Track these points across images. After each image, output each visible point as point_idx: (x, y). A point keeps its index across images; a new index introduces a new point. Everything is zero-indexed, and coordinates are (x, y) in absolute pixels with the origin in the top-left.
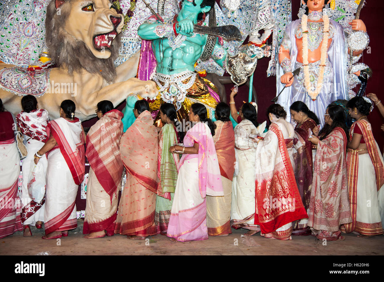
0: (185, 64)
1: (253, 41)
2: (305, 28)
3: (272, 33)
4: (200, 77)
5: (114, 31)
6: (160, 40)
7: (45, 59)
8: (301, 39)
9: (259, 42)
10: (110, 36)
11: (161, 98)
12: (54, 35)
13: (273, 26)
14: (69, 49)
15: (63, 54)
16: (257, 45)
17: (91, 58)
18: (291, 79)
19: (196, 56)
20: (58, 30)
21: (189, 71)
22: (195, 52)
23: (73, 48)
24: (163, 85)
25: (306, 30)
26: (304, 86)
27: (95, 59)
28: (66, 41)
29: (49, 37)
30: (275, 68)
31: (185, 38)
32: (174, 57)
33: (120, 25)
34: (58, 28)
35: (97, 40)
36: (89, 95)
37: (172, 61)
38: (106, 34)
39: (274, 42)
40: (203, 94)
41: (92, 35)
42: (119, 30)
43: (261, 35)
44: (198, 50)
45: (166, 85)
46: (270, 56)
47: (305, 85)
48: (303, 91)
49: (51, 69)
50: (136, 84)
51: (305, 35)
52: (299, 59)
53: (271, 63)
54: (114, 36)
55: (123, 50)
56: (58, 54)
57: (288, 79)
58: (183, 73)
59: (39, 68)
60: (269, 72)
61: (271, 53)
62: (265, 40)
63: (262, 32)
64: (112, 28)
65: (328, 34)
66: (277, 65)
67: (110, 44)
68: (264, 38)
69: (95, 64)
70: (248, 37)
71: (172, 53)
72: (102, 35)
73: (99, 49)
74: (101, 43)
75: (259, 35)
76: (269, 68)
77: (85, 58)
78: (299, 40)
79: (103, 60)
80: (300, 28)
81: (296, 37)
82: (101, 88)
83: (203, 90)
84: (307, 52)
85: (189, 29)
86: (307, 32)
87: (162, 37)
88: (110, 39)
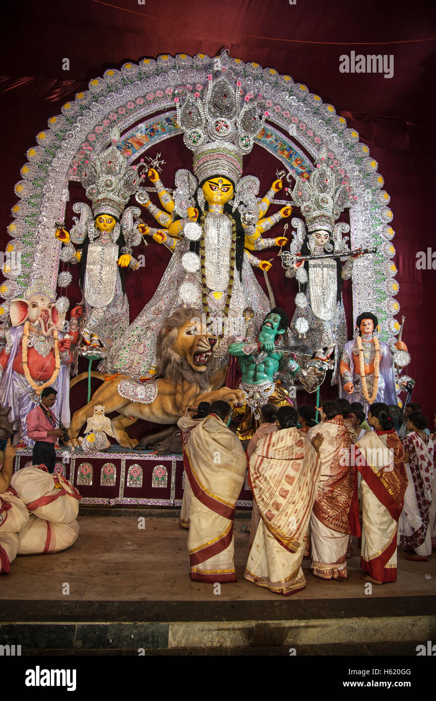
0: (265, 376)
1: (320, 357)
2: (361, 347)
3: (334, 350)
4: (278, 385)
5: (211, 350)
6: (246, 357)
7: (152, 372)
8: (358, 355)
9: (324, 357)
10: (208, 354)
11: (247, 404)
12: (163, 353)
13: (334, 345)
14: (175, 365)
15: (169, 367)
16: (323, 360)
17: (191, 372)
18: (352, 388)
19: (275, 369)
20: (167, 350)
21: (269, 382)
22: (275, 366)
23: (178, 364)
24: (248, 393)
25: (362, 348)
26: (363, 394)
27: (194, 372)
28: (173, 359)
29: (159, 355)
30: (337, 378)
31: (266, 355)
32: (258, 370)
33: (216, 345)
34: (167, 348)
35: (196, 357)
36: (189, 400)
37: (255, 374)
38: (204, 352)
39: (336, 358)
40: (281, 401)
41: (193, 353)
42: (214, 349)
43: (325, 352)
44: (276, 364)
45: (251, 393)
46: (334, 369)
47: (363, 392)
48: (361, 397)
49: (158, 379)
50: (228, 392)
51: (362, 352)
52: (356, 372)
53: (334, 374)
54: (210, 354)
55: (214, 363)
56: (165, 367)
57: (350, 388)
58: (265, 383)
59: (149, 379)
60: (333, 381)
61: (334, 366)
62: (328, 356)
63: (325, 349)
64: (209, 347)
65: (379, 352)
66: (339, 377)
67: (206, 360)
68: (328, 354)
69: (194, 376)
70: (315, 353)
71: (256, 367)
72: (200, 353)
73: (198, 365)
74: (200, 358)
75: (323, 351)
76: (332, 379)
77: (187, 371)
78: (355, 356)
79: (201, 373)
80: (356, 346)
81: (353, 354)
82: (198, 395)
83: (281, 397)
84: (363, 366)
85: (271, 347)
86: (362, 350)
87: (248, 354)
88: (207, 356)
